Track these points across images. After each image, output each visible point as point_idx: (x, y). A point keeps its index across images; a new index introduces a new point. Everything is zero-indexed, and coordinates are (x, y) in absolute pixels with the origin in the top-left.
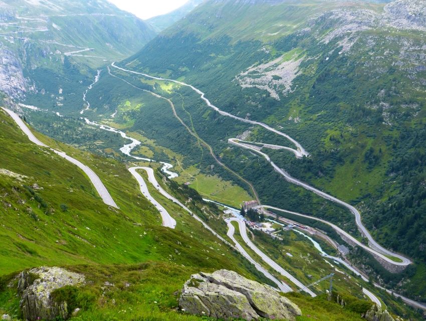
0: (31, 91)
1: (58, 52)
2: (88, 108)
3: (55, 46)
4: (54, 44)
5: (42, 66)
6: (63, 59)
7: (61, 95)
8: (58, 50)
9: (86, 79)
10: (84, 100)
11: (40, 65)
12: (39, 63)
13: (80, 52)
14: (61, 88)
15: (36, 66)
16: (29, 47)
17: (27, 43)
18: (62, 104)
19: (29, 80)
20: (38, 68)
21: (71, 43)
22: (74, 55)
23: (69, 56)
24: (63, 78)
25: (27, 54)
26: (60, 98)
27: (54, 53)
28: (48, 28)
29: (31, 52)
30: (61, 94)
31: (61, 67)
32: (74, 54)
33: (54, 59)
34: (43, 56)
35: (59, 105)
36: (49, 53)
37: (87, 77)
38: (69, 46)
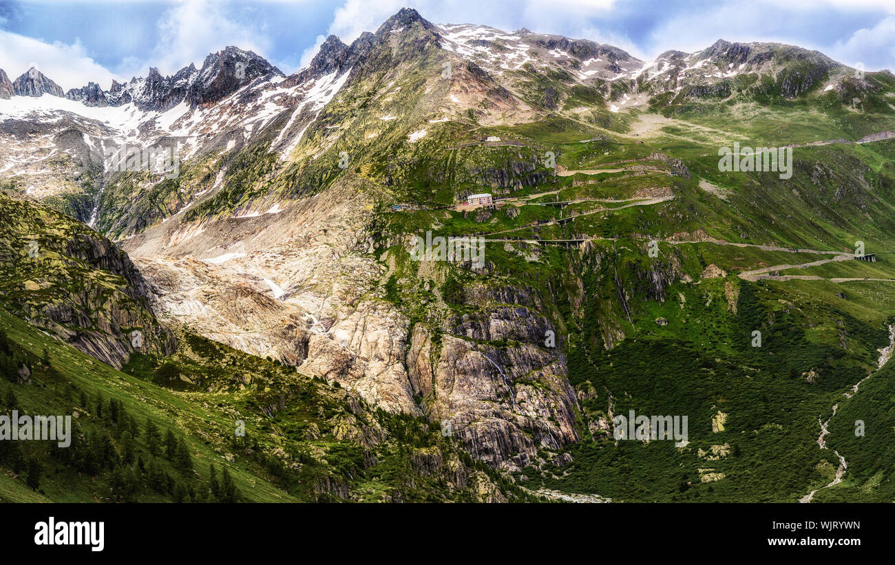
0: (597, 435)
1: (715, 272)
2: (838, 481)
3: (703, 250)
4: (696, 246)
5: (644, 332)
6: (732, 294)
7: (720, 438)
8: (712, 267)
9: (832, 362)
10: (822, 444)
11: (636, 329)
12: (635, 322)
13: (812, 267)
14: (721, 407)
15: (621, 336)
16: (597, 268)
17: (591, 255)
18: (721, 476)
19: (592, 391)
20: (628, 340)
21: (773, 238)
22: (782, 279)
23: (760, 283)
24: (733, 368)
25: (588, 292)
26: (715, 449)
27: (696, 277)
28: (674, 191)
29: (603, 283)
30: (720, 433)
31: (725, 328)
32: (781, 273)
33: (697, 301)
34: (651, 294)
35: (707, 478)
36: (677, 279)
37: (840, 355)
38: (764, 248)
